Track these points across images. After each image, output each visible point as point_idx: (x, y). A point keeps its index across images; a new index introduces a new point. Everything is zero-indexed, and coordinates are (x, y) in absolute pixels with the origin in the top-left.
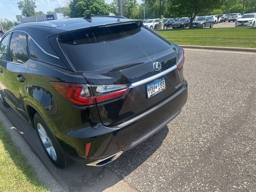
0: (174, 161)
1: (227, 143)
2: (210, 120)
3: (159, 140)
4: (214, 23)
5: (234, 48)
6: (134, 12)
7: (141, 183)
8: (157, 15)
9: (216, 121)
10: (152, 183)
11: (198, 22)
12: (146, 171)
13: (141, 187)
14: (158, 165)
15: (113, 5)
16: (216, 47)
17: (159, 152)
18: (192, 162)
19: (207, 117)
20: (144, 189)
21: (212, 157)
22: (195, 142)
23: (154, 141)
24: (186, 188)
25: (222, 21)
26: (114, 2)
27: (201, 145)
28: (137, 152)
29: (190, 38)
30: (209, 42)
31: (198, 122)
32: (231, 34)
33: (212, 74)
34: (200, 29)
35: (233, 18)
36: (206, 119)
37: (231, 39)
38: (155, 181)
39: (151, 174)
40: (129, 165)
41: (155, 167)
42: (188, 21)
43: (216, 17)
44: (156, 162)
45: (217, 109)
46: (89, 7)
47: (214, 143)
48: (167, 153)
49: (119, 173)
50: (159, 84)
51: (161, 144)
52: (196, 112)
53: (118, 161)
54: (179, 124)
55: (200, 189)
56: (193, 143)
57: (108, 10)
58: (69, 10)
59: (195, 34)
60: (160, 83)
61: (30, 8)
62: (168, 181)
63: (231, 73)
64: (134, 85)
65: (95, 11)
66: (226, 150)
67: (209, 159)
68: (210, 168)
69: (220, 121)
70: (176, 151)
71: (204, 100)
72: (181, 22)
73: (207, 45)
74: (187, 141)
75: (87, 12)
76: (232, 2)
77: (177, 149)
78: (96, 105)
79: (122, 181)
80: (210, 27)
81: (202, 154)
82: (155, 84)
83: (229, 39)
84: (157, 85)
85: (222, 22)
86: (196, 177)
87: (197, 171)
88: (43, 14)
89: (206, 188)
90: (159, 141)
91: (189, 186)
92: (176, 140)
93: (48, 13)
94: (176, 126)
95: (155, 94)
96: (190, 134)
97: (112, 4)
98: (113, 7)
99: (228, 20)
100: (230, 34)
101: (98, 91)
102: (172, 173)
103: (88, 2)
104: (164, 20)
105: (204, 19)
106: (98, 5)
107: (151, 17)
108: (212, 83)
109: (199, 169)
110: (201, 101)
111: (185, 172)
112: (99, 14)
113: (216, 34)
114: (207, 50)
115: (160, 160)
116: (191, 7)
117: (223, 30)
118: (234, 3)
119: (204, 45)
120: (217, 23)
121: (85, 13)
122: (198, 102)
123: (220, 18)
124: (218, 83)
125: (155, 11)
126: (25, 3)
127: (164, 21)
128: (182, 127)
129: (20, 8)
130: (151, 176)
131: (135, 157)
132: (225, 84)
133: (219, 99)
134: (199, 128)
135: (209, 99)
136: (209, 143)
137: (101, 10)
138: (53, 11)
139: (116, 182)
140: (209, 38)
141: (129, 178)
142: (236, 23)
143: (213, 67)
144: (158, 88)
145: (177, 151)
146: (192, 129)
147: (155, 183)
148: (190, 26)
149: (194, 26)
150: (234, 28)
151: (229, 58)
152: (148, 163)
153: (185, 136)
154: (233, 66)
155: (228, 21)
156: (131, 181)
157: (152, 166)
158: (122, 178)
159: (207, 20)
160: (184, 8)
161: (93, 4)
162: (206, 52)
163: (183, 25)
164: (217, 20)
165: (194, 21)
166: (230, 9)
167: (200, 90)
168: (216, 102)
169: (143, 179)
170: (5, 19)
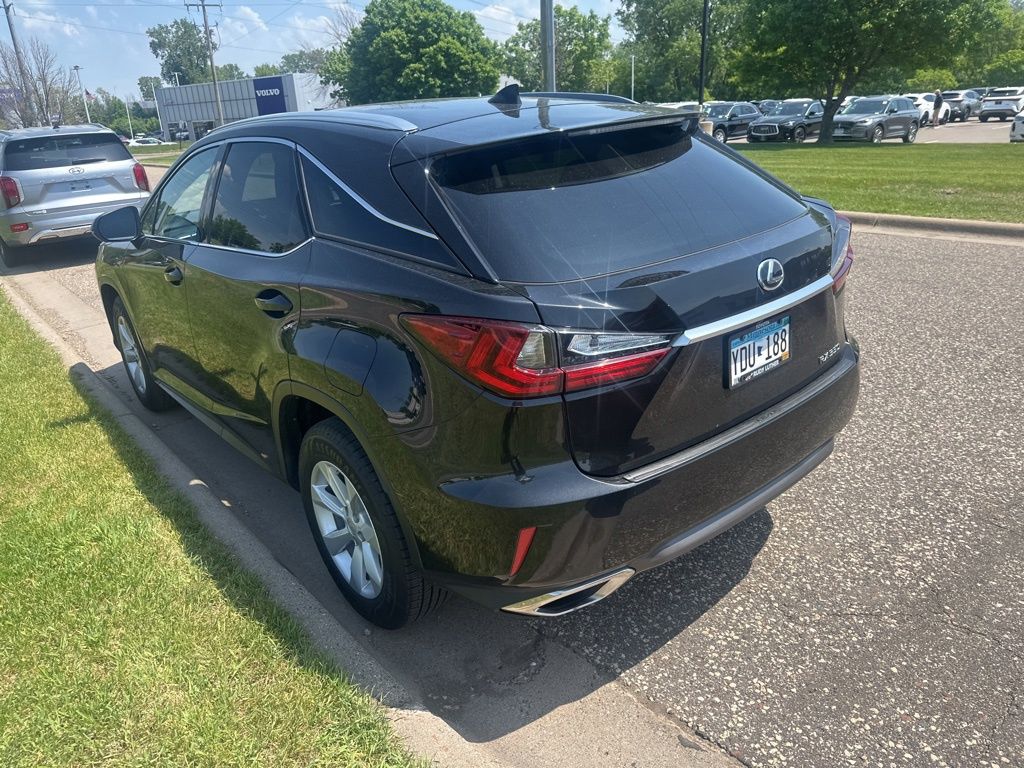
0: (801, 630)
1: (1004, 579)
2: (931, 494)
3: (739, 554)
4: (922, 126)
5: (1011, 225)
6: (595, 76)
7: (686, 695)
8: (682, 88)
9: (956, 498)
10: (728, 697)
11: (855, 118)
12: (699, 658)
13: (687, 709)
14: (744, 638)
15: (517, 45)
16: (935, 219)
17: (743, 596)
18: (870, 636)
19: (920, 480)
20: (700, 715)
21: (946, 623)
22: (877, 566)
23: (720, 558)
24: (857, 722)
25: (951, 117)
26: (519, 33)
27: (903, 581)
28: (660, 591)
29: (829, 181)
30: (906, 200)
31: (882, 499)
32: (995, 172)
33: (927, 322)
34: (865, 146)
35: (999, 107)
36: (913, 488)
37: (996, 191)
38: (738, 693)
39: (719, 666)
40: (631, 632)
41: (730, 646)
42: (812, 113)
43: (927, 99)
44: (735, 630)
45: (956, 455)
46: (421, 50)
47: (953, 577)
48: (774, 602)
49: (599, 658)
50: (768, 339)
51: (748, 570)
52: (875, 463)
53: (588, 618)
54: (812, 503)
55: (909, 729)
56: (872, 571)
57: (494, 65)
58: (343, 63)
59: (846, 164)
60: (772, 337)
61: (194, 50)
62: (785, 696)
63: (1002, 323)
64: (693, 335)
65: (445, 67)
66: (1002, 602)
67: (935, 629)
68: (941, 661)
69: (970, 500)
70: (807, 597)
71: (901, 419)
72: (784, 117)
73: (897, 213)
74: (847, 563)
75: (413, 71)
76: (998, 40)
77: (809, 588)
78: (563, 398)
79: (613, 685)
80: (905, 139)
81: (908, 610)
82: (758, 337)
83: (990, 189)
84: (763, 342)
85: (952, 121)
86: (889, 690)
87: (894, 670)
88: (239, 74)
89: (933, 728)
90: (739, 559)
91: (866, 718)
92: (803, 558)
93: (257, 69)
94: (799, 511)
95: (755, 374)
96: (856, 538)
97: (513, 41)
98: (514, 55)
99: (977, 112)
100: (991, 172)
101: (573, 350)
102: (800, 671)
103: (418, 33)
104: (714, 108)
105: (878, 107)
106: (458, 44)
107: (659, 94)
108: (930, 356)
109: (900, 663)
110: (892, 423)
111: (848, 670)
112: (460, 79)
113: (935, 170)
114: (902, 230)
115: (749, 624)
116: (830, 58)
117: (964, 154)
118: (1007, 44)
119: (884, 212)
120: (933, 126)
121: (407, 74)
122: (877, 426)
123: (945, 106)
124: (952, 358)
125: (676, 71)
126: (177, 32)
127: (716, 110)
128: (824, 512)
129: (155, 52)
130: (718, 674)
131: (651, 608)
132: (984, 364)
133: (963, 417)
134: (889, 518)
135: (920, 416)
136: (933, 574)
137: (466, 63)
138: (277, 65)
139: (592, 688)
140: (908, 182)
141: (640, 678)
142: (1014, 125)
143: (929, 298)
144: (764, 353)
145: (812, 595)
146: (862, 520)
147: (736, 699)
148: (820, 134)
149: (839, 133)
150: (1006, 145)
151: (995, 266)
152: (704, 630)
153: (837, 544)
154: (1010, 297)
155: (977, 118)
156: (646, 688)
157: (719, 642)
158: (614, 676)
159: (892, 111)
160: (800, 64)
161: (437, 41)
162: (895, 237)
163: (792, 131)
164: (931, 112)
165: (840, 113)
166: (988, 67)
167: (885, 381)
168: (950, 428)
169: (691, 682)
170: (100, 91)
